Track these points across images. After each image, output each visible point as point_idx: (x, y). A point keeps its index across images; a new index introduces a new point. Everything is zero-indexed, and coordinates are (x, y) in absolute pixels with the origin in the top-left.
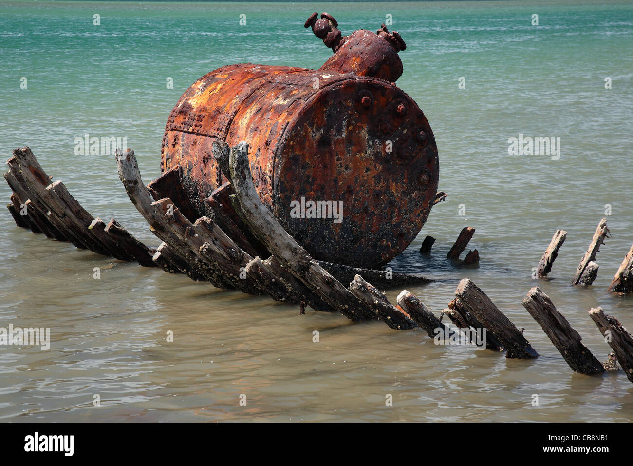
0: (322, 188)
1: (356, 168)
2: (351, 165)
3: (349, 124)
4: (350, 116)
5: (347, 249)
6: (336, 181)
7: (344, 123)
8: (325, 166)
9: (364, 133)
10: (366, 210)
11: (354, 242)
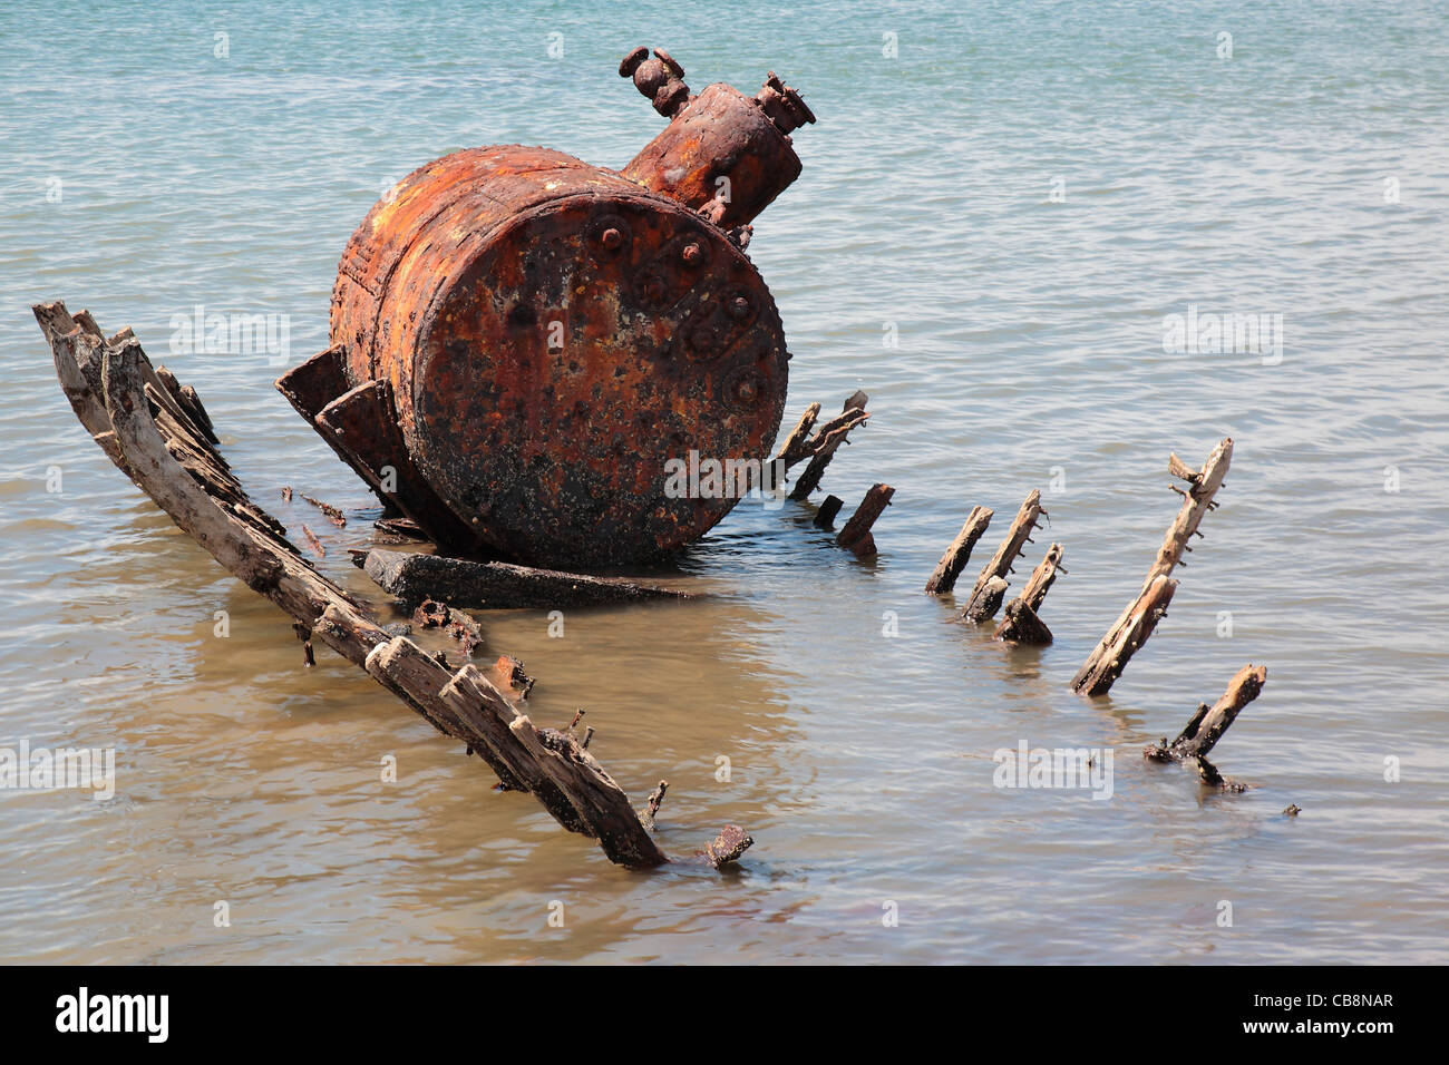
0: (520, 406)
1: (594, 367)
2: (582, 362)
3: (576, 283)
4: (578, 267)
5: (577, 525)
6: (550, 393)
7: (566, 280)
8: (525, 364)
9: (611, 300)
10: (617, 450)
11: (595, 511)
